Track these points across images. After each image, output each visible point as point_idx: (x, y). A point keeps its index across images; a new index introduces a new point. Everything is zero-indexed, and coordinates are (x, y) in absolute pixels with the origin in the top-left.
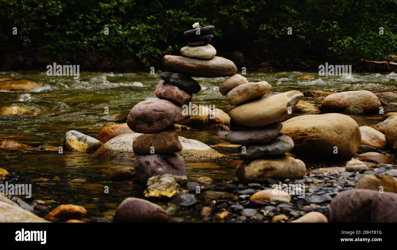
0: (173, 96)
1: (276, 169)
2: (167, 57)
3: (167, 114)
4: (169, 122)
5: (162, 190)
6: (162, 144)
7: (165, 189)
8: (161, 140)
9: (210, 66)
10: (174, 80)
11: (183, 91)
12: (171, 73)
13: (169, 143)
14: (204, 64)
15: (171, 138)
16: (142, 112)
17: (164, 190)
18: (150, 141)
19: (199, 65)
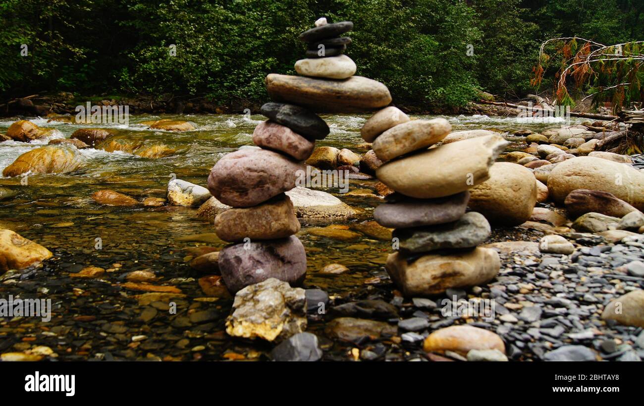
0: (281, 144)
1: (463, 275)
2: (271, 76)
3: (271, 175)
4: (274, 190)
5: (258, 324)
6: (264, 226)
7: (263, 319)
8: (262, 220)
9: (345, 92)
10: (283, 116)
11: (299, 136)
12: (277, 104)
13: (275, 225)
14: (335, 87)
15: (278, 216)
16: (228, 172)
17: (261, 324)
18: (243, 220)
19: (327, 90)
